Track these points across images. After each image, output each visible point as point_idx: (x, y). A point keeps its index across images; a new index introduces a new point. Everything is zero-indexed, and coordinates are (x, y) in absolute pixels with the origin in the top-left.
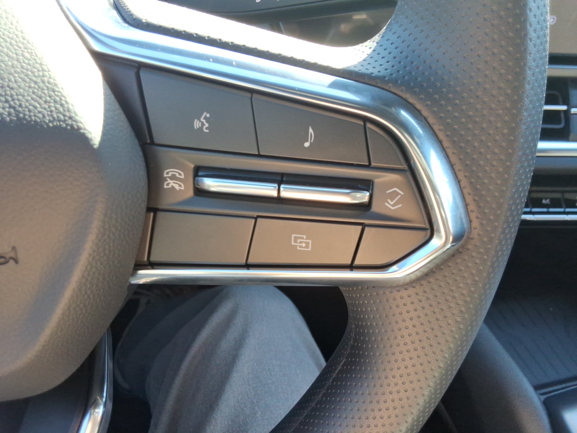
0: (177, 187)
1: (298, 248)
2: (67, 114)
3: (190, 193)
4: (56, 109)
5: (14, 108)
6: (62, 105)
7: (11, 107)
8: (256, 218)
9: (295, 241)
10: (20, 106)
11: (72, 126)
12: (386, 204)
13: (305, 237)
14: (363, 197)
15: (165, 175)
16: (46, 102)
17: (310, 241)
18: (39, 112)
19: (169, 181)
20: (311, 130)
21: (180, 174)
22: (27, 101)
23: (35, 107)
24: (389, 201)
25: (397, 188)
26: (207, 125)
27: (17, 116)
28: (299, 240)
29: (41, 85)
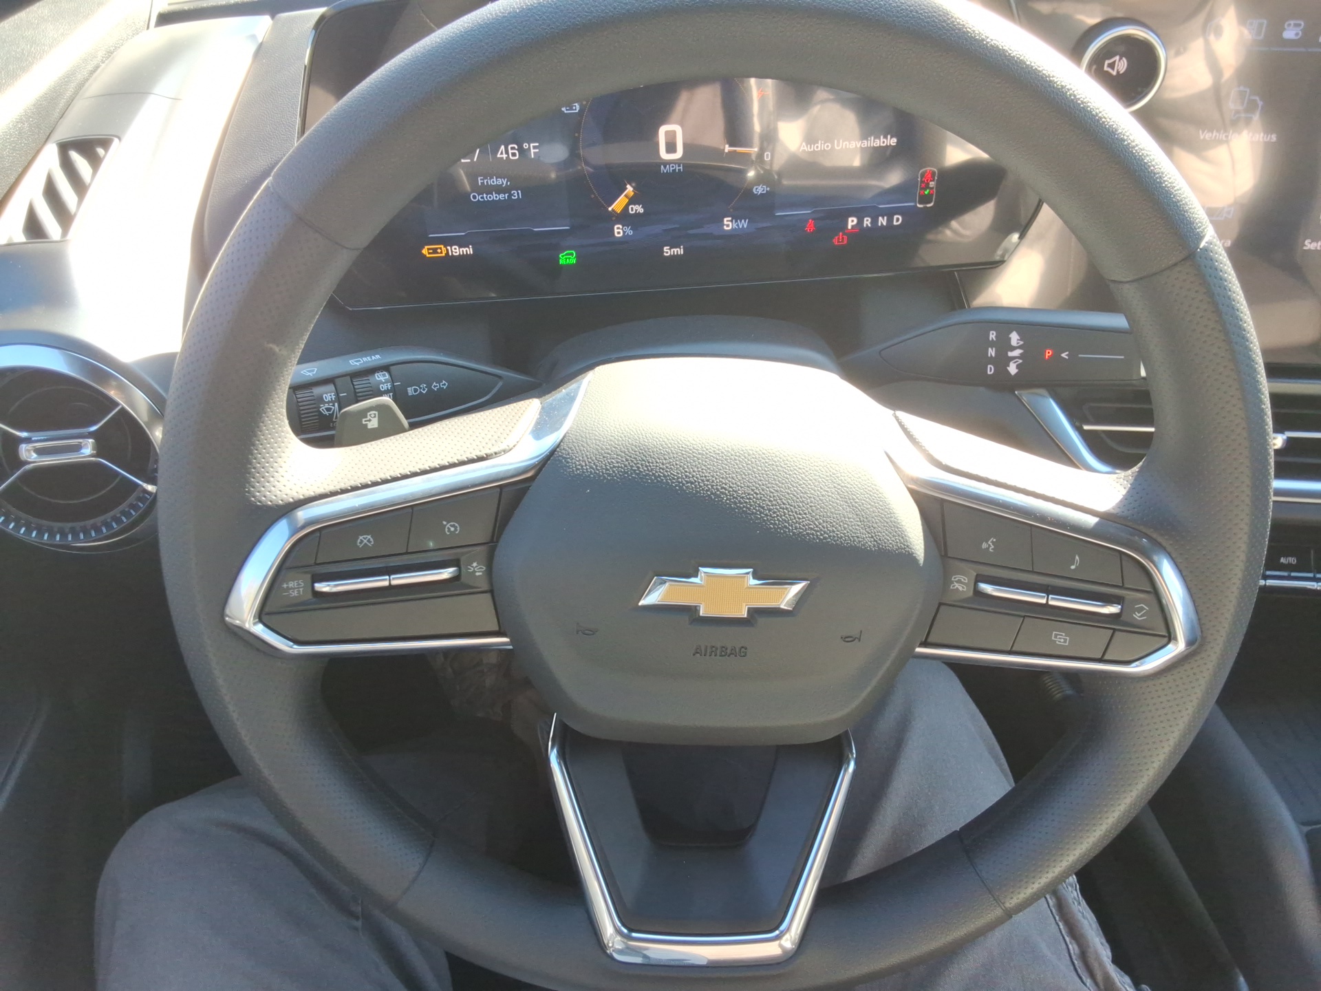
0: (961, 589)
1: (1057, 642)
2: (905, 543)
3: (971, 593)
4: (900, 540)
5: (876, 541)
6: (902, 537)
7: (875, 541)
8: (1024, 617)
9: (1055, 637)
10: (880, 540)
11: (908, 551)
12: (1134, 615)
13: (1064, 634)
14: (1113, 609)
15: (953, 579)
16: (894, 536)
17: (1068, 638)
18: (890, 543)
19: (955, 584)
20: (1077, 557)
21: (965, 579)
22: (883, 536)
23: (888, 540)
24: (1137, 613)
25: (1143, 604)
26: (993, 547)
27: (878, 547)
28: (1058, 637)
29: (890, 524)
